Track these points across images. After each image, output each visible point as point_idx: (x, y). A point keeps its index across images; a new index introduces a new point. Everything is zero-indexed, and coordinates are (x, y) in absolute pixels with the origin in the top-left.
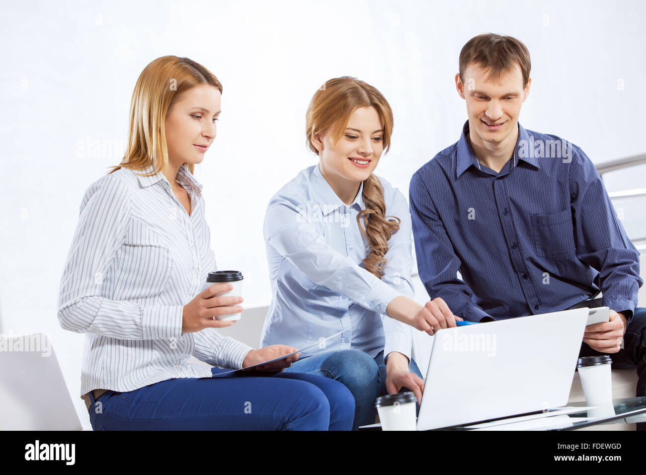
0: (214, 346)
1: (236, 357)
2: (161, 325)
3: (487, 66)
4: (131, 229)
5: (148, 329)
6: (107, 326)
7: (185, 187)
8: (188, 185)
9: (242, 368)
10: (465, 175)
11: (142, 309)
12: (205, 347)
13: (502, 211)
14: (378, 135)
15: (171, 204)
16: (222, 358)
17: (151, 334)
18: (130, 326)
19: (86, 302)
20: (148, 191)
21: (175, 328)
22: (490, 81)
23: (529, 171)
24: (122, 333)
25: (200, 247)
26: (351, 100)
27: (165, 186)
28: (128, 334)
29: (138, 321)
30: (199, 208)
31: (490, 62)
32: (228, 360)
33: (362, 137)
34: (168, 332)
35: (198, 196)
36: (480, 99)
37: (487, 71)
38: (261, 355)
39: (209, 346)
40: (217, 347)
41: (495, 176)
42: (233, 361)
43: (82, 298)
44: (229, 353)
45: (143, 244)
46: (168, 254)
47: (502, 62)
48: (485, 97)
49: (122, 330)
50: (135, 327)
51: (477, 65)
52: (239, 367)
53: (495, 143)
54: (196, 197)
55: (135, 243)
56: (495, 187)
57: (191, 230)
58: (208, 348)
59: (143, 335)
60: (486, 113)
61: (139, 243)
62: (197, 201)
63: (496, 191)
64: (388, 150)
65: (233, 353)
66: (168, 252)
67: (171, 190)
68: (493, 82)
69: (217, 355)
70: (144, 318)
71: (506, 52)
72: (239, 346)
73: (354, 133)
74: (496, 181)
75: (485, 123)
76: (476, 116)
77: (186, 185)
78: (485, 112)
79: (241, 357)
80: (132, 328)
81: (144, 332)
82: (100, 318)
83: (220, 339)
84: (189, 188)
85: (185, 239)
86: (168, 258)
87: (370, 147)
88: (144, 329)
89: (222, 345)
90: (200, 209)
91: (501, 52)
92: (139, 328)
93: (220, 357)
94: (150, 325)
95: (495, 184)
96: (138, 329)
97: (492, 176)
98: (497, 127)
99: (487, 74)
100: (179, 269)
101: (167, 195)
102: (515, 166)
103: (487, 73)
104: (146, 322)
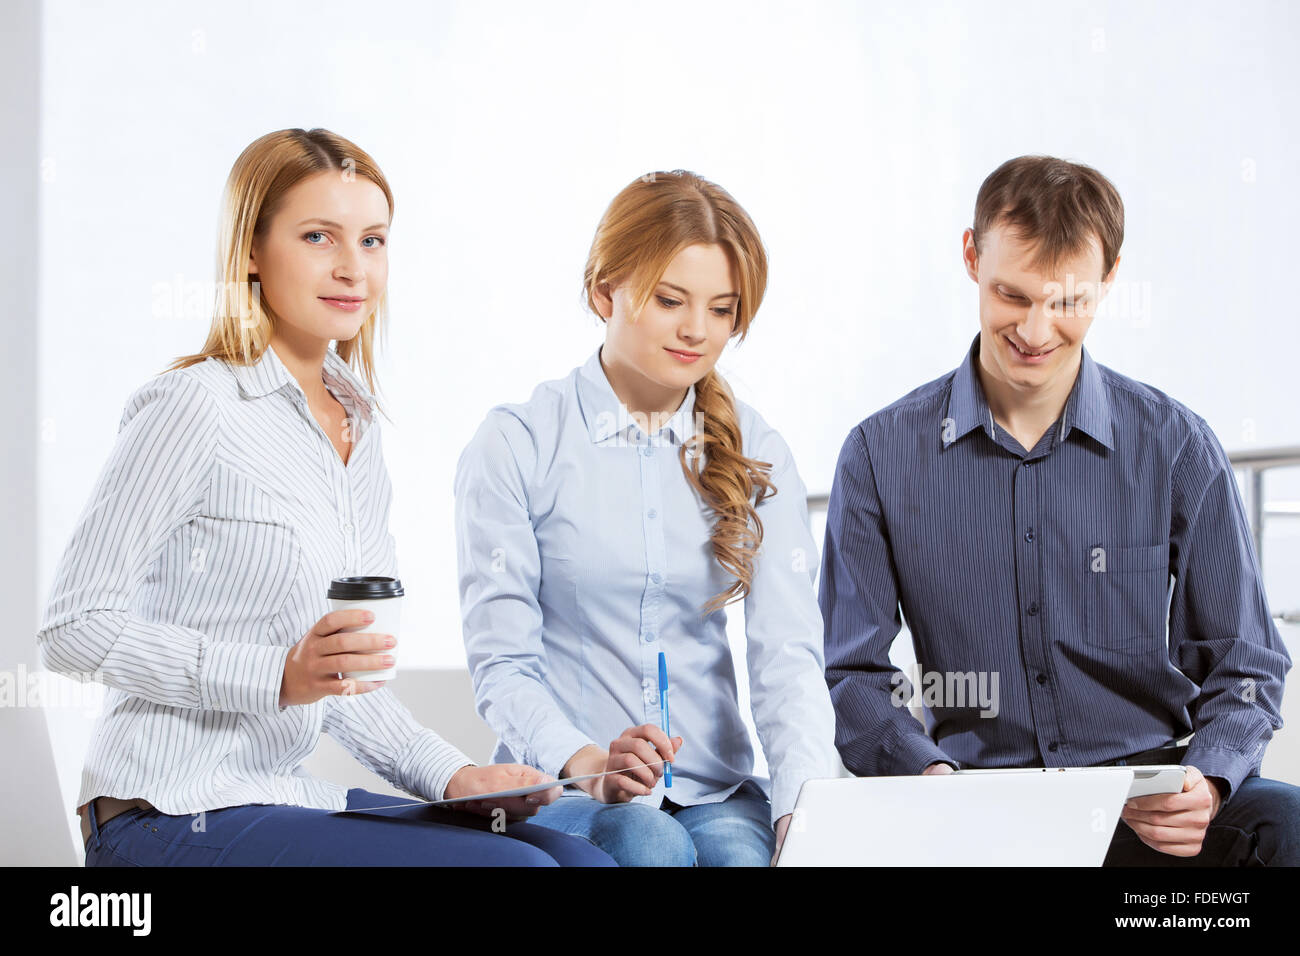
0: (396, 746)
1: (434, 775)
2: (237, 683)
3: (1035, 236)
4: (214, 485)
5: (212, 690)
6: (129, 675)
7: (340, 399)
8: (348, 397)
9: (442, 800)
10: (960, 447)
11: (204, 646)
12: (379, 744)
13: (1023, 531)
14: (723, 303)
15: (307, 435)
16: (407, 772)
17: (219, 700)
18: (176, 680)
19: (96, 621)
20: (257, 406)
21: (266, 692)
22: (1034, 268)
23: (1093, 455)
24: (160, 692)
25: (362, 528)
26: (681, 224)
27: (296, 398)
28: (173, 694)
29: (193, 669)
30: (366, 447)
31: (1041, 230)
32: (417, 778)
33: (690, 304)
34: (253, 698)
35: (366, 419)
36: (1009, 299)
37: (1034, 247)
38: (482, 780)
39: (387, 744)
40: (402, 747)
41: (1022, 459)
42: (428, 782)
43: (88, 611)
44: (423, 764)
45: (239, 516)
46: (291, 537)
47: (1064, 230)
48: (1020, 299)
49: (163, 686)
50: (186, 682)
51: (1013, 231)
52: (437, 797)
53: (1031, 389)
54: (363, 421)
55: (222, 514)
56: (1018, 480)
57: (346, 490)
58: (382, 746)
59: (202, 699)
60: (1018, 329)
61: (230, 516)
62: (363, 430)
63: (1017, 488)
64: (743, 338)
65: (429, 766)
66: (292, 533)
67: (306, 406)
68: (1041, 273)
69: (398, 765)
70: (206, 665)
71: (1074, 208)
72: (444, 753)
73: (674, 295)
74: (1021, 467)
75: (1014, 346)
76: (997, 330)
77: (342, 396)
78: (1015, 325)
79: (443, 778)
80: (181, 685)
81: (205, 695)
82: (117, 656)
83: (411, 731)
84: (350, 401)
85: (331, 507)
86: (291, 546)
87: (704, 324)
88: (204, 688)
89: (411, 744)
90: (369, 448)
91: (1064, 209)
92: (194, 685)
93: (403, 770)
94: (215, 683)
95: (1019, 473)
96: (191, 686)
97: (1016, 456)
98: (1037, 358)
99: (1031, 255)
100: (316, 571)
101: (299, 418)
102: (1062, 439)
103: (1031, 250)
104: (208, 674)
